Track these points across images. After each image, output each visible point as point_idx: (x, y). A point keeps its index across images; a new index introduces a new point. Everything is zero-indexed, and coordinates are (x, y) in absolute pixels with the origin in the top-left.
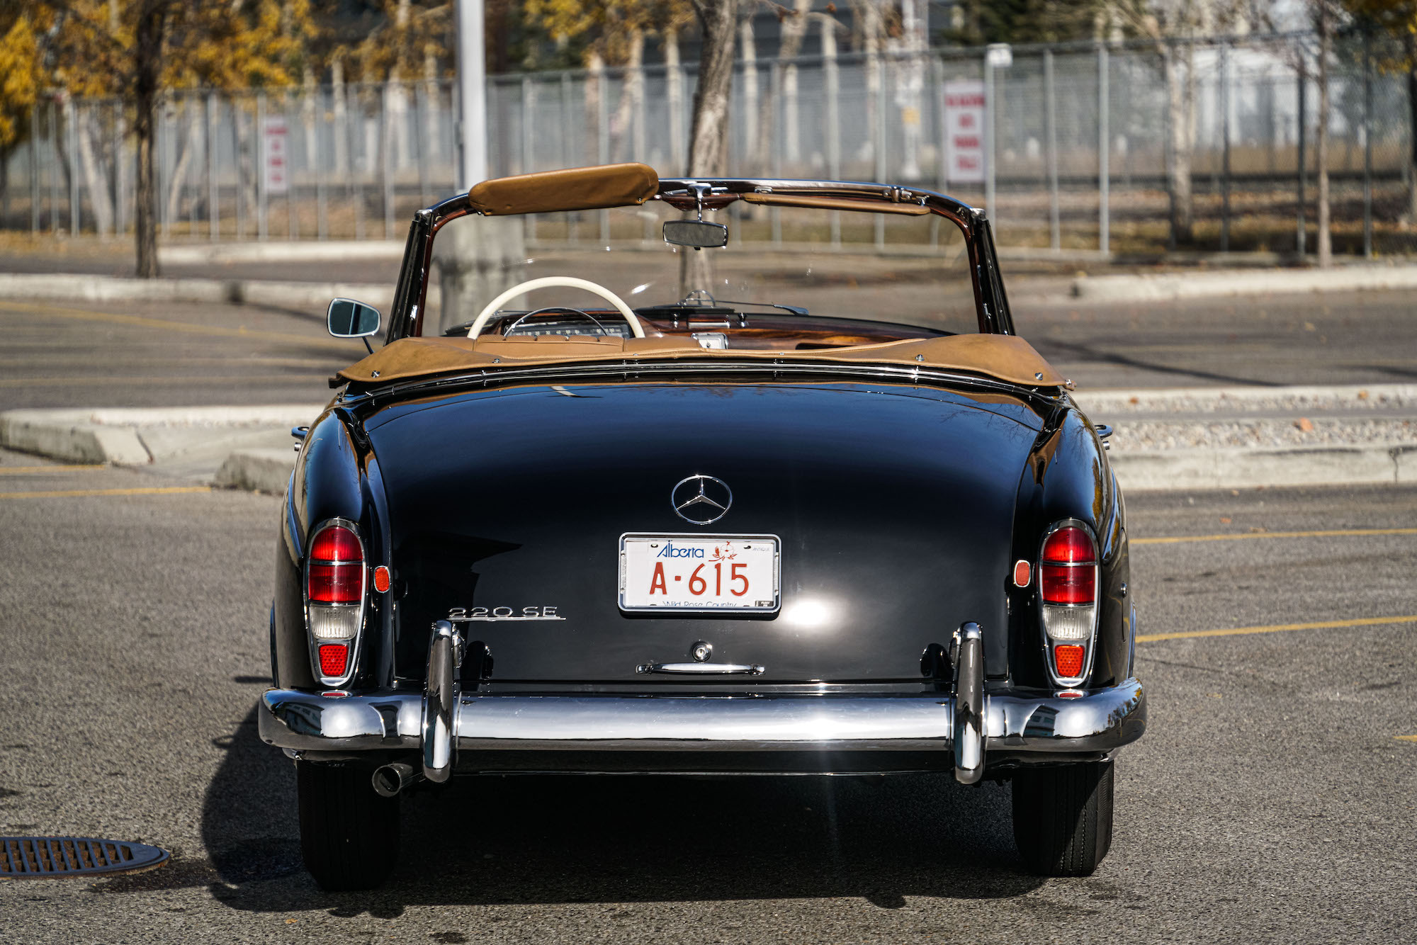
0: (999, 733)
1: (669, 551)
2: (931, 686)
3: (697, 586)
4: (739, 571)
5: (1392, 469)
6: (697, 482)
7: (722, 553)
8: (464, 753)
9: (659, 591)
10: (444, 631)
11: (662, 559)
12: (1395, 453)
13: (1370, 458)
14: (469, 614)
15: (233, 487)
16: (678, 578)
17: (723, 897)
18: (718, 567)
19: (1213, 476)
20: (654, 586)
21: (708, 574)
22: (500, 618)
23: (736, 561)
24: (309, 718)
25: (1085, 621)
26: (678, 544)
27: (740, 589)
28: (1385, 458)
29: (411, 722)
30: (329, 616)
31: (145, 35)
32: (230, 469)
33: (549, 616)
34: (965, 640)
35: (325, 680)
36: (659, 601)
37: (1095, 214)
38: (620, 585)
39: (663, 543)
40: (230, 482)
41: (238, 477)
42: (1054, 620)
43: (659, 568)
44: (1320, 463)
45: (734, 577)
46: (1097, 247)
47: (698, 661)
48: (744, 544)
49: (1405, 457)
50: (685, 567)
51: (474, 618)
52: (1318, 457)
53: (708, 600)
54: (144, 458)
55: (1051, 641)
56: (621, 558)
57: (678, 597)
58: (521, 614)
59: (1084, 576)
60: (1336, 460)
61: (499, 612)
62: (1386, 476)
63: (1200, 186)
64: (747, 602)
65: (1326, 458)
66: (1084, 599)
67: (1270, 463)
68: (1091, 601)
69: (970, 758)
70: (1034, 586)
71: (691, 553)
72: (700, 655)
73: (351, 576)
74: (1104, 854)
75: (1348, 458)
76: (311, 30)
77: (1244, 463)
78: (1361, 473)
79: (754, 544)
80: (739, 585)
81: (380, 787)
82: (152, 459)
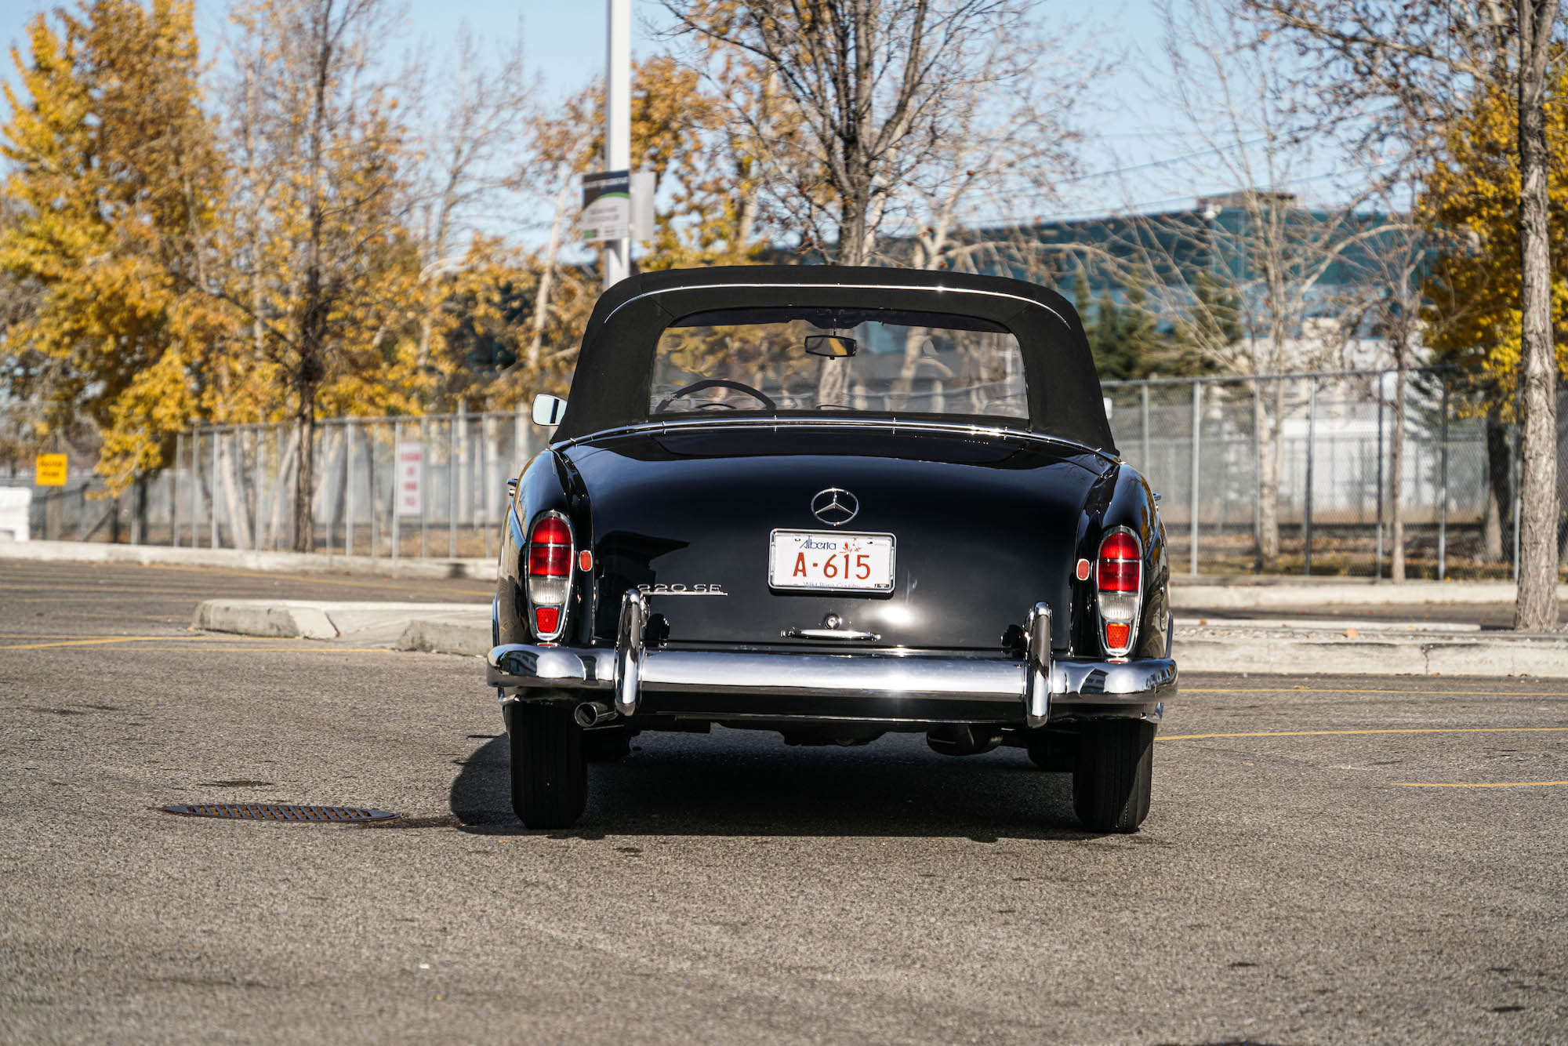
0: (1062, 691)
1: (809, 544)
2: (1010, 655)
3: (830, 571)
4: (862, 560)
5: (1424, 663)
6: (832, 494)
7: (850, 546)
8: (645, 693)
9: (800, 574)
10: (634, 598)
11: (803, 550)
12: (1426, 649)
13: (1405, 652)
14: (652, 589)
15: (413, 650)
16: (815, 565)
17: (842, 834)
18: (847, 557)
19: (1267, 662)
20: (797, 570)
21: (839, 563)
22: (676, 593)
23: (861, 553)
24: (528, 665)
25: (1131, 605)
26: (816, 539)
27: (863, 574)
28: (1417, 653)
29: (606, 671)
30: (545, 586)
31: (309, 329)
32: (410, 634)
33: (714, 592)
34: (1037, 617)
35: (540, 635)
36: (800, 582)
37: (1189, 549)
38: (771, 568)
39: (804, 538)
40: (410, 645)
41: (417, 642)
42: (1107, 605)
43: (801, 557)
44: (1361, 655)
45: (859, 565)
46: (1188, 571)
47: (829, 628)
48: (866, 540)
49: (1435, 653)
50: (822, 557)
51: (656, 592)
52: (1358, 649)
53: (838, 582)
54: (332, 634)
55: (1103, 620)
56: (772, 549)
57: (814, 579)
58: (692, 589)
59: (1131, 569)
60: (1375, 652)
61: (677, 588)
62: (1418, 669)
63: (1288, 532)
64: (868, 584)
65: (1366, 650)
66: (1131, 588)
67: (1317, 653)
68: (1135, 590)
69: (1039, 709)
70: (1091, 581)
71: (826, 546)
72: (831, 624)
73: (562, 556)
74: (1143, 817)
75: (1385, 651)
76: (446, 367)
77: (1293, 651)
78: (1396, 666)
79: (875, 540)
80: (863, 571)
81: (579, 719)
82: (338, 635)
